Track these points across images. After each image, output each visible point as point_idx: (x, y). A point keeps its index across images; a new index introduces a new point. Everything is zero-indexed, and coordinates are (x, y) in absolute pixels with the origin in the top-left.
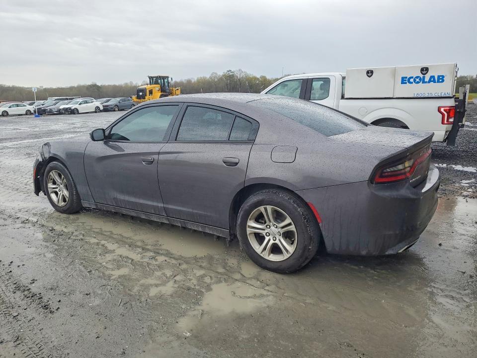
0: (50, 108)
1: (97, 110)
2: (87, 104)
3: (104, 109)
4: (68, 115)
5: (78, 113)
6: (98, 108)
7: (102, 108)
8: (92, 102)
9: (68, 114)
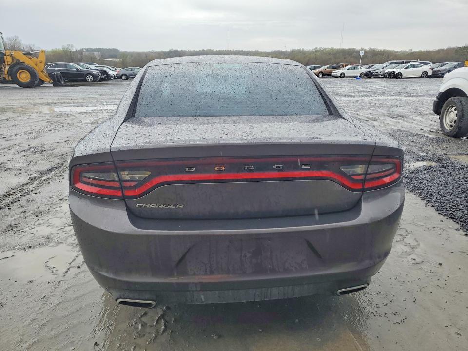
0: (377, 71)
1: (425, 75)
2: (413, 69)
3: (433, 74)
4: (390, 80)
5: (401, 78)
6: (426, 72)
7: (430, 73)
8: (420, 67)
9: (391, 78)
